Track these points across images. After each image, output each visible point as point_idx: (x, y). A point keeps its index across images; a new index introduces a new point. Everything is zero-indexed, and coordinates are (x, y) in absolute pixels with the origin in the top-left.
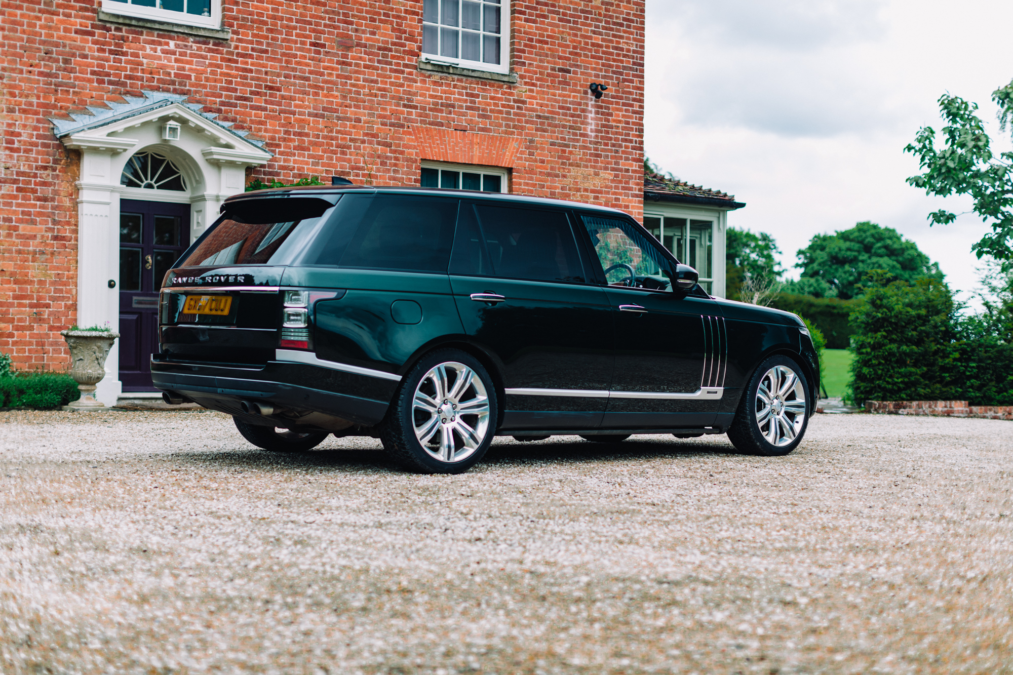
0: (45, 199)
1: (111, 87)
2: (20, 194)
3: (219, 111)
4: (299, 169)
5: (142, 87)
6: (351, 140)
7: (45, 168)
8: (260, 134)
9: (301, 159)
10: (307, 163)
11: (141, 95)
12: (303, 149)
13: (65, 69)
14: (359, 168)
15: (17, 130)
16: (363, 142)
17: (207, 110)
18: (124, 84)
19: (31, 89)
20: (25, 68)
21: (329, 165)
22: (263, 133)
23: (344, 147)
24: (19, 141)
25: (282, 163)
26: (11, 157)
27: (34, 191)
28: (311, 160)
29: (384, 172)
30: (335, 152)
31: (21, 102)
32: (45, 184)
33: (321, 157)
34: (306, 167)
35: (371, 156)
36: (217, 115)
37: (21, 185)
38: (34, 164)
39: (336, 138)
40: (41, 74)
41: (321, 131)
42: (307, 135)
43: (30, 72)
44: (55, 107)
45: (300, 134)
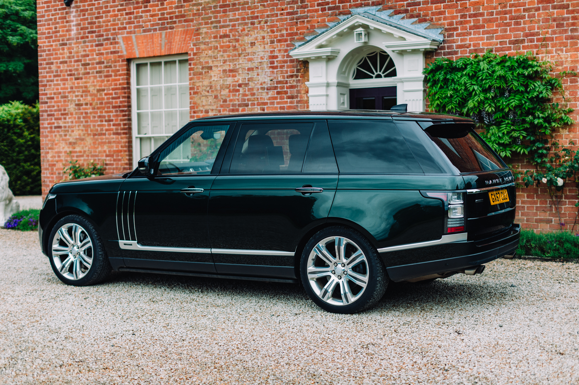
0: (292, 97)
1: (330, 12)
2: (279, 96)
3: (406, 11)
4: (474, 45)
5: (351, 6)
6: (525, 10)
7: (292, 76)
8: (440, 22)
9: (477, 36)
10: (482, 39)
11: (349, 13)
12: (478, 27)
13: (302, 7)
14: (533, 35)
15: (276, 54)
16: (538, 9)
17: (397, 13)
18: (338, 8)
19: (283, 25)
20: (279, 12)
21: (503, 37)
22: (442, 21)
23: (518, 17)
24: (277, 61)
25: (459, 43)
26: (273, 72)
27: (286, 93)
28: (485, 36)
29: (560, 33)
30: (509, 25)
31: (277, 35)
32: (292, 87)
33: (496, 31)
34: (481, 42)
35: (547, 20)
36: (405, 15)
37: (279, 90)
38: (286, 75)
39: (510, 12)
40: (288, 14)
41: (495, 8)
42: (482, 15)
43: (282, 14)
44: (296, 34)
45: (475, 15)
